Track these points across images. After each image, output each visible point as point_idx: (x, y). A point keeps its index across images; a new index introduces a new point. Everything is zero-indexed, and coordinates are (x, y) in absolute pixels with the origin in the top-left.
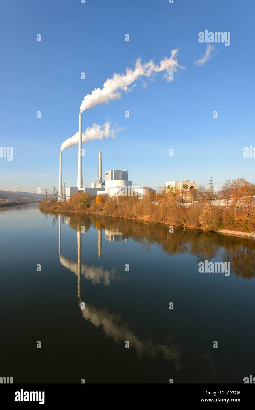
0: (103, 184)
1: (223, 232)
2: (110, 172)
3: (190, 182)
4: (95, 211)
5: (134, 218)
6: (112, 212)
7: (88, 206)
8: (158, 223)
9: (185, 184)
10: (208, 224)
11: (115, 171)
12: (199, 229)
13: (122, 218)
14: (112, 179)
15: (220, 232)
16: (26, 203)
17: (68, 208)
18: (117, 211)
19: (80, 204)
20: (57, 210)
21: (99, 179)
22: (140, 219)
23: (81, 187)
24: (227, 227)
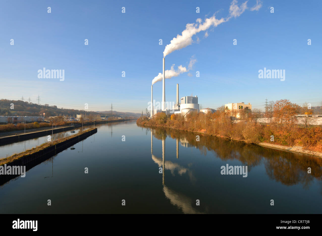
0: (179, 106)
1: (263, 145)
2: (184, 98)
3: (245, 104)
4: (170, 126)
5: (195, 131)
6: (180, 126)
7: (165, 122)
8: (211, 136)
9: (241, 105)
10: (250, 138)
11: (188, 97)
12: (243, 141)
13: (187, 131)
14: (186, 103)
15: (261, 145)
16: (131, 120)
17: (153, 123)
18: (183, 125)
19: (159, 120)
20: (146, 125)
21: (177, 103)
22: (199, 132)
23: (165, 109)
24: (268, 141)
